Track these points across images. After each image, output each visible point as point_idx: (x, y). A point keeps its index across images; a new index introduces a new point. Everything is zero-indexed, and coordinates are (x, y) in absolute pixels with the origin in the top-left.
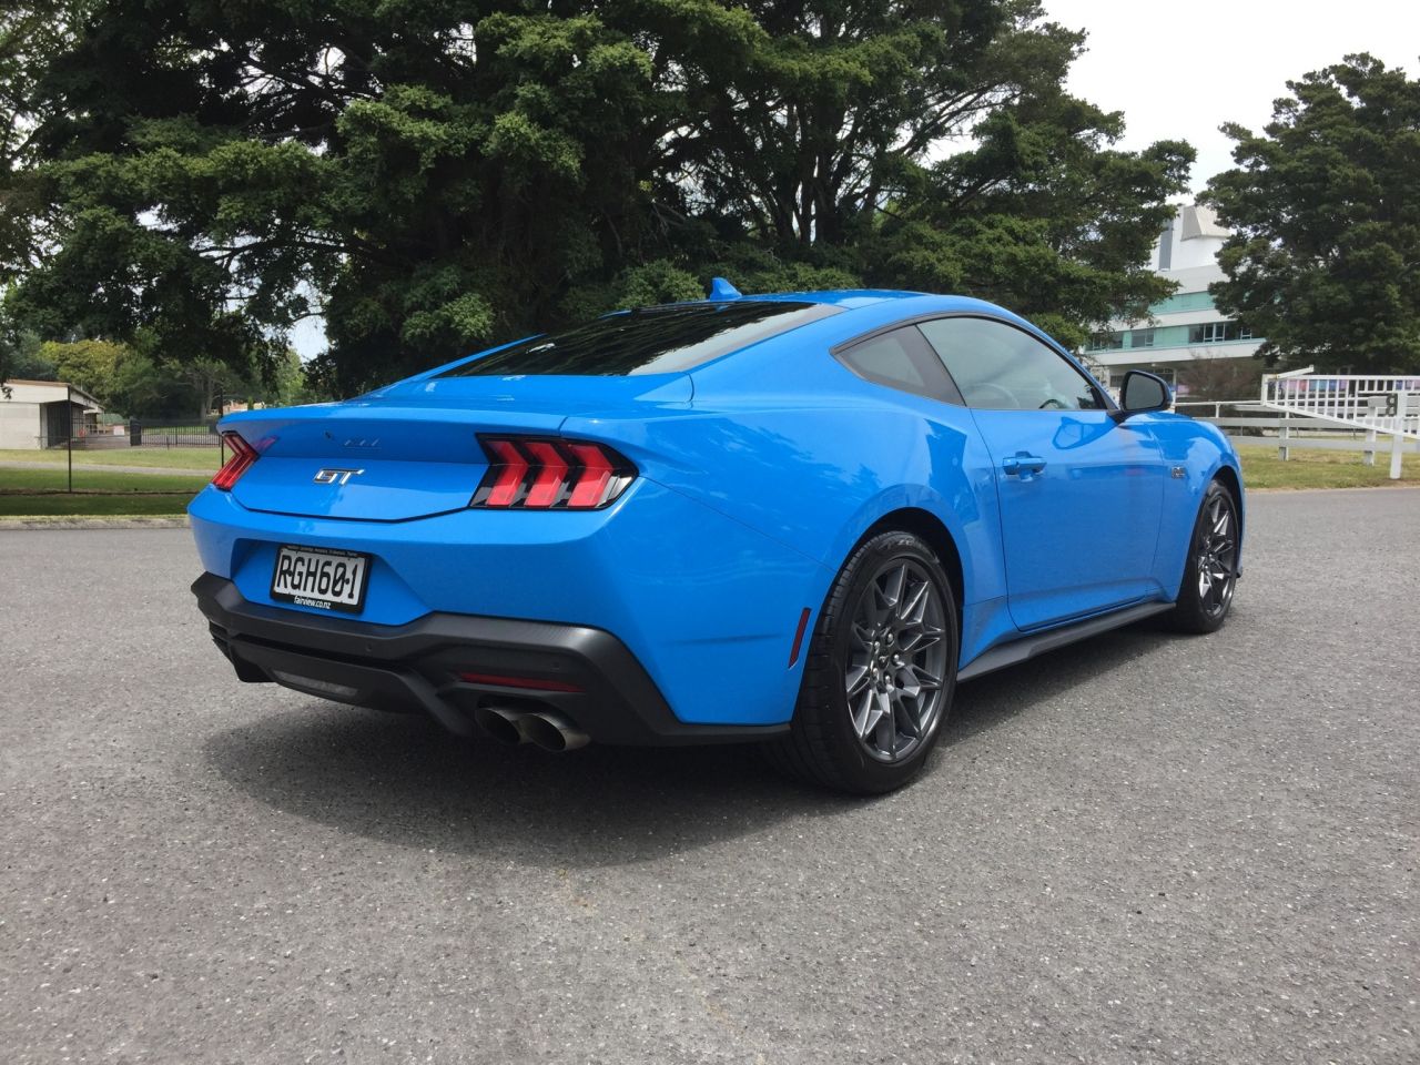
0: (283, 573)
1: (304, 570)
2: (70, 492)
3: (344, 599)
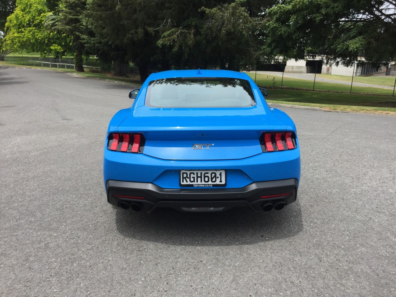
0: (185, 178)
1: (195, 176)
2: (313, 90)
3: (218, 182)
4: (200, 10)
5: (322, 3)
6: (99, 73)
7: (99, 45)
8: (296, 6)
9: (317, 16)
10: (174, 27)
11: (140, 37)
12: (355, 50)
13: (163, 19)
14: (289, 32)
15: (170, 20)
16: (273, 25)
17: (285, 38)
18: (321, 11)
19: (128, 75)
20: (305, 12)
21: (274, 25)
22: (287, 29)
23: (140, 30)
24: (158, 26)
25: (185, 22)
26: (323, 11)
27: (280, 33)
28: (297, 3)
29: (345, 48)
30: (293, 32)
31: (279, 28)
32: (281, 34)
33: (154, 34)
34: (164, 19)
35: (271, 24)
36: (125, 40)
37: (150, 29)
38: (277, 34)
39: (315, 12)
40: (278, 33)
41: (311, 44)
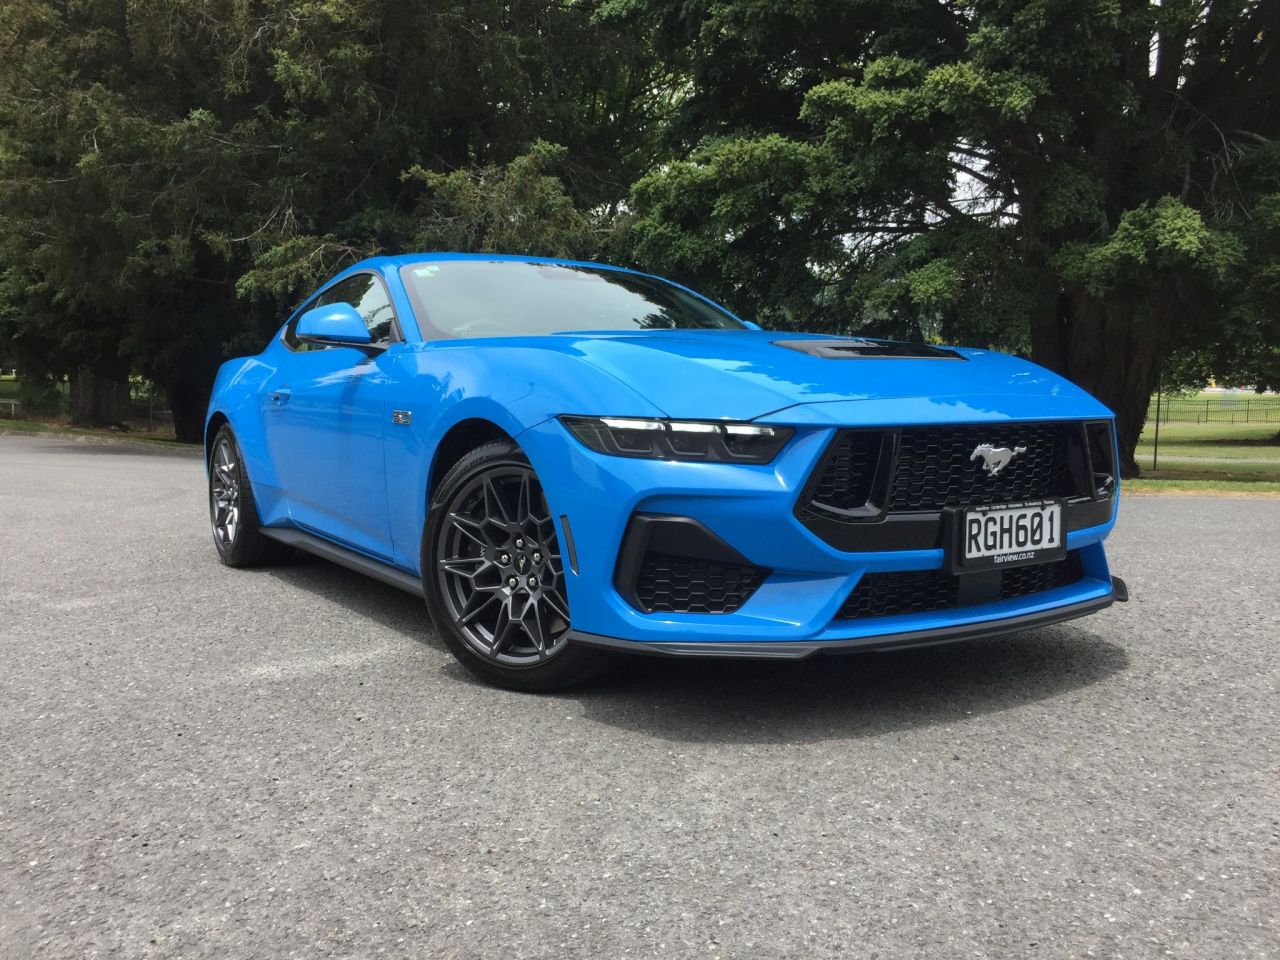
4: (404, 176)
5: (808, 160)
6: (12, 419)
7: (14, 308)
8: (730, 165)
9: (797, 200)
10: (304, 232)
11: (178, 265)
12: (934, 298)
13: (265, 210)
14: (707, 253)
15: (290, 211)
16: (656, 229)
17: (694, 270)
18: (808, 184)
19: (125, 423)
20: (760, 186)
21: (658, 231)
22: (700, 242)
23: (178, 242)
24: (249, 231)
25: (350, 221)
26: (815, 185)
27: (677, 256)
28: (731, 156)
29: (896, 294)
30: (719, 254)
31: (674, 239)
32: (683, 257)
33: (229, 256)
34: (271, 208)
35: (650, 225)
36: (121, 281)
37: (218, 240)
38: (671, 258)
39: (790, 185)
40: (673, 255)
41: (779, 291)
